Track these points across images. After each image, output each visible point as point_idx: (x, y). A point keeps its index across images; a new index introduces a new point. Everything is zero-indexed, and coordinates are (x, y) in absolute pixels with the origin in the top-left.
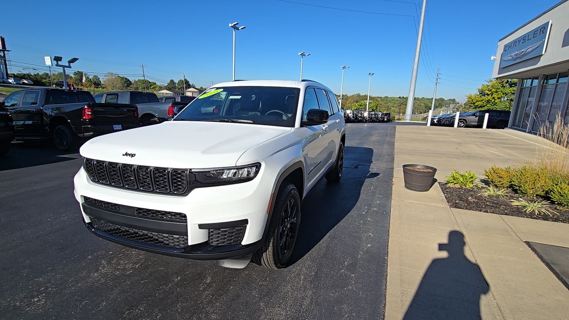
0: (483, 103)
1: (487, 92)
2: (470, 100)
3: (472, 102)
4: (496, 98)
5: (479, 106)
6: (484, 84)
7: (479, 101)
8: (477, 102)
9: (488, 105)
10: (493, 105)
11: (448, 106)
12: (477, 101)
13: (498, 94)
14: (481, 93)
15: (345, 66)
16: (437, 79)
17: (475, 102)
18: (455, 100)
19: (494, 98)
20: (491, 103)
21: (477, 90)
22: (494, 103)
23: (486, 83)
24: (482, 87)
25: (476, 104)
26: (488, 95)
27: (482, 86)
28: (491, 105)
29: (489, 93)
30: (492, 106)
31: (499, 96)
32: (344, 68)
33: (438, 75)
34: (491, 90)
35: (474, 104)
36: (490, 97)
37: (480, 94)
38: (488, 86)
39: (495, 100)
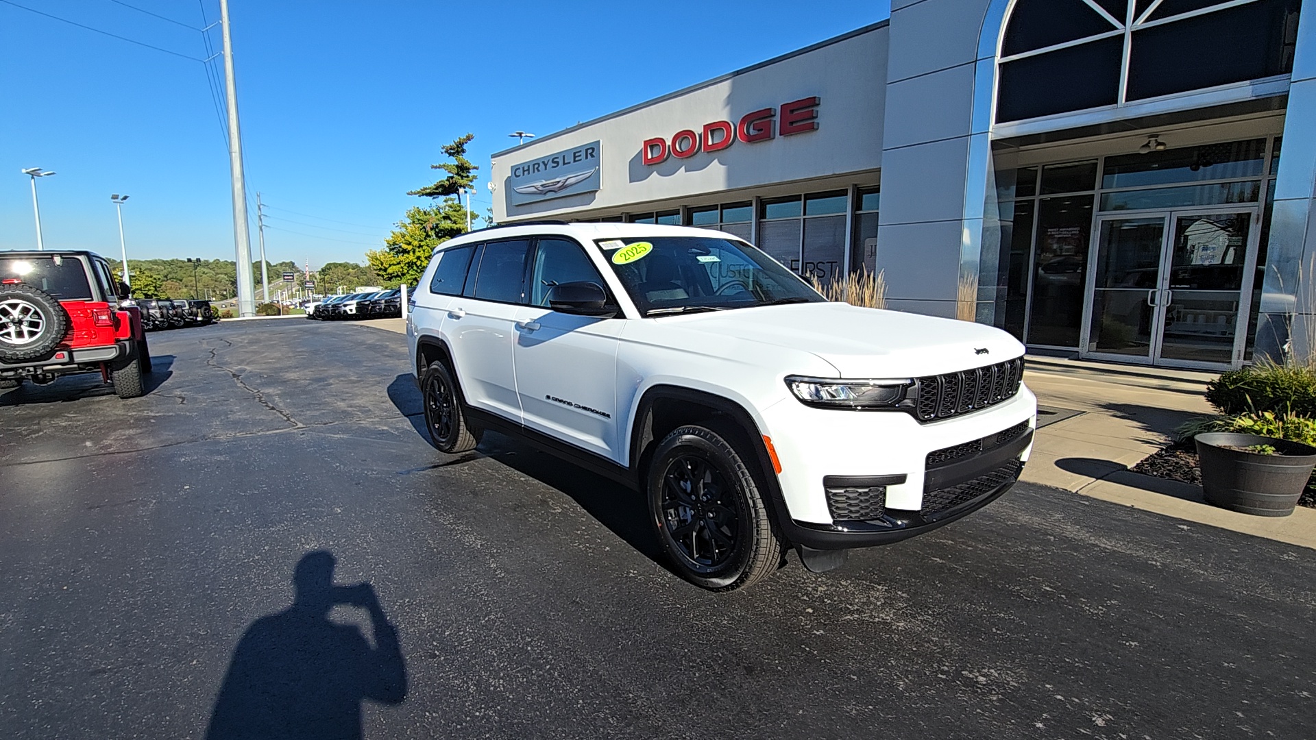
0: (402, 268)
1: (404, 246)
2: (378, 262)
3: (383, 267)
4: (423, 259)
5: (395, 274)
6: (394, 231)
7: (394, 265)
8: (391, 267)
9: (410, 272)
10: (419, 271)
11: (291, 277)
12: (390, 265)
13: (424, 251)
14: (393, 249)
15: (39, 170)
16: (260, 217)
17: (387, 266)
18: (293, 264)
19: (418, 258)
20: (415, 268)
21: (386, 242)
22: (420, 267)
23: (397, 230)
24: (392, 237)
25: (390, 271)
26: (405, 251)
27: (392, 235)
28: (417, 271)
29: (410, 248)
30: (419, 273)
31: (427, 254)
32: (33, 174)
33: (260, 209)
34: (410, 244)
35: (385, 270)
36: (411, 257)
37: (391, 250)
38: (404, 236)
39: (422, 261)
